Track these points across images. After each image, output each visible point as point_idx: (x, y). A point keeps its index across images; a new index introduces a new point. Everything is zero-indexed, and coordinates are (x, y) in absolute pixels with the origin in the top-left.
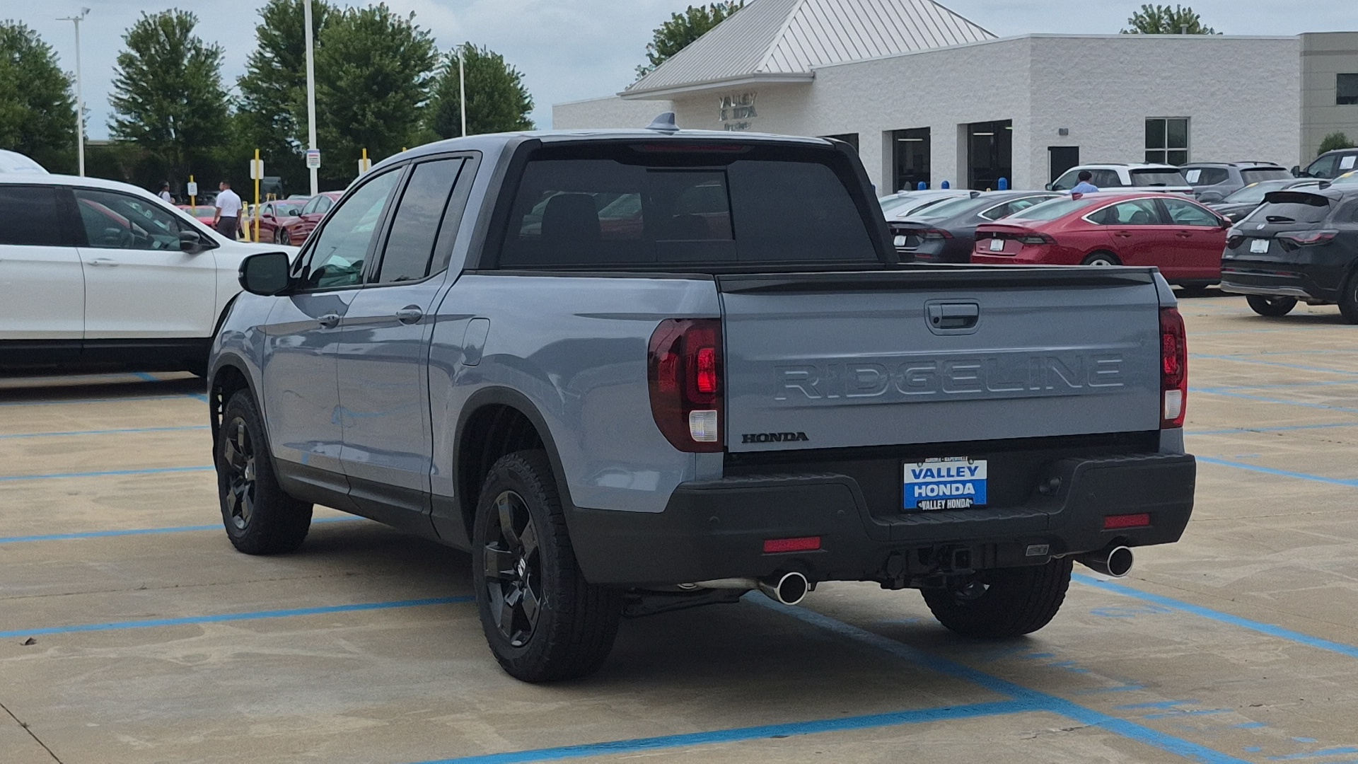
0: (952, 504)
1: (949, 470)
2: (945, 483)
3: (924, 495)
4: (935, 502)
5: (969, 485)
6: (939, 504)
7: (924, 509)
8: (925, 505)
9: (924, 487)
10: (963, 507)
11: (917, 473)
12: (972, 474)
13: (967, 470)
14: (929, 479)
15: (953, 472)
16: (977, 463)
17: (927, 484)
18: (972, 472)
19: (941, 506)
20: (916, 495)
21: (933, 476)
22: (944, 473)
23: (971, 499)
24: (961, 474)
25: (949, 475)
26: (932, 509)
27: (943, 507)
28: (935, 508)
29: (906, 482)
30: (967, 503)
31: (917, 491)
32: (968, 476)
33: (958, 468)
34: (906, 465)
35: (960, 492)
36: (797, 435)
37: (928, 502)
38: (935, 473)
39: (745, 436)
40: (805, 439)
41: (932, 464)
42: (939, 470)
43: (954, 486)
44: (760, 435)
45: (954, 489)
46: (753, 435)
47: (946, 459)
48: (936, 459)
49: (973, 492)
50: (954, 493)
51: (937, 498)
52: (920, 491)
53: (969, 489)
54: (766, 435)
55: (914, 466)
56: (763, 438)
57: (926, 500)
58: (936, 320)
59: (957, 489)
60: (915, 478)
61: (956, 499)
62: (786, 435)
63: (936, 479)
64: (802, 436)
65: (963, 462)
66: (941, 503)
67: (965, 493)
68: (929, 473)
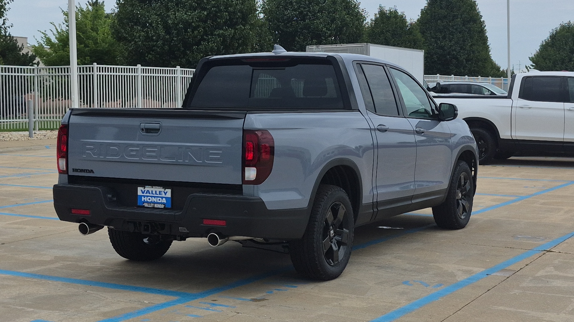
0: (156, 206)
1: (156, 192)
2: (155, 197)
3: (146, 201)
4: (150, 204)
5: (164, 199)
6: (151, 205)
7: (145, 206)
8: (146, 205)
9: (146, 197)
10: (161, 208)
11: (143, 191)
12: (165, 194)
13: (163, 193)
14: (148, 194)
15: (158, 193)
16: (167, 190)
17: (147, 196)
18: (165, 193)
19: (152, 206)
20: (143, 200)
21: (150, 194)
22: (154, 192)
23: (165, 205)
24: (161, 194)
25: (156, 194)
26: (148, 206)
27: (153, 207)
28: (150, 206)
29: (138, 194)
30: (163, 206)
31: (143, 199)
32: (163, 195)
33: (160, 192)
34: (138, 188)
35: (160, 202)
36: (90, 170)
37: (147, 204)
38: (151, 192)
39: (73, 169)
40: (93, 172)
41: (148, 188)
42: (152, 191)
43: (158, 198)
44: (78, 169)
45: (158, 200)
46: (76, 169)
47: (154, 187)
48: (150, 187)
49: (165, 202)
50: (158, 201)
51: (151, 202)
52: (144, 199)
53: (164, 201)
54: (80, 169)
55: (142, 188)
56: (79, 171)
57: (146, 203)
58: (143, 130)
59: (159, 200)
60: (142, 193)
61: (158, 204)
62: (87, 170)
63: (151, 195)
64: (92, 171)
65: (161, 189)
66: (152, 205)
67: (162, 202)
68: (148, 192)
